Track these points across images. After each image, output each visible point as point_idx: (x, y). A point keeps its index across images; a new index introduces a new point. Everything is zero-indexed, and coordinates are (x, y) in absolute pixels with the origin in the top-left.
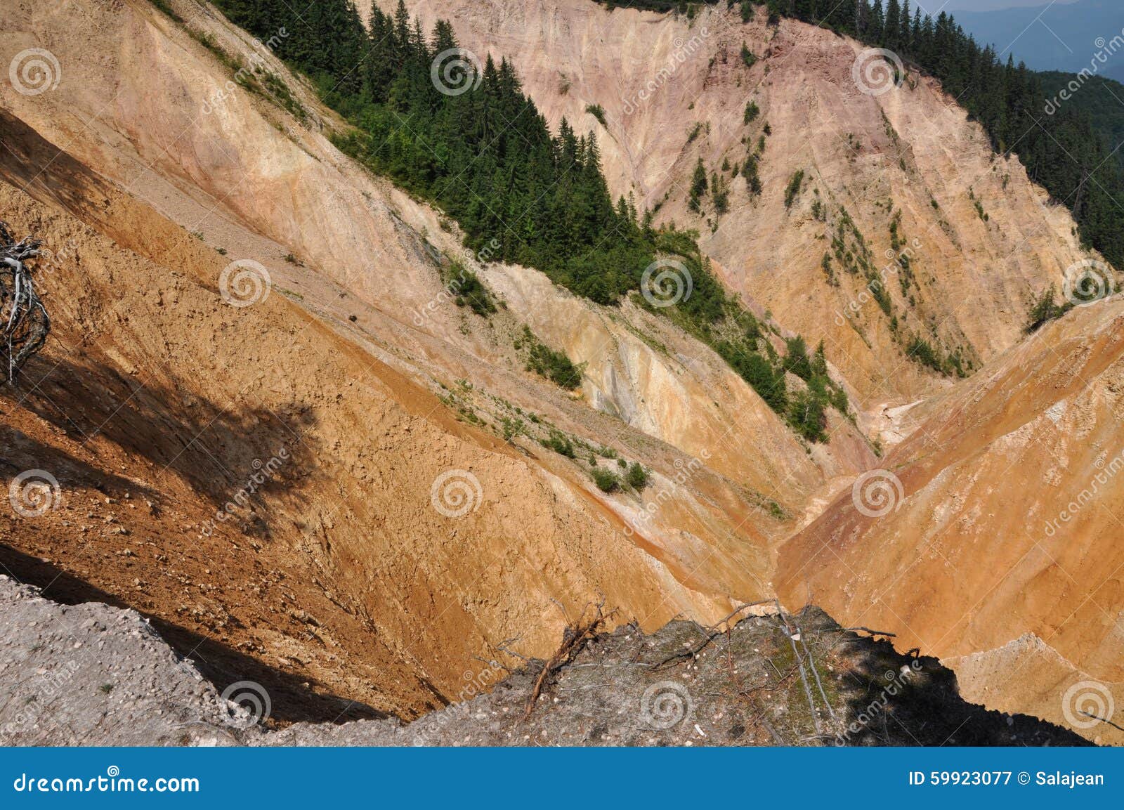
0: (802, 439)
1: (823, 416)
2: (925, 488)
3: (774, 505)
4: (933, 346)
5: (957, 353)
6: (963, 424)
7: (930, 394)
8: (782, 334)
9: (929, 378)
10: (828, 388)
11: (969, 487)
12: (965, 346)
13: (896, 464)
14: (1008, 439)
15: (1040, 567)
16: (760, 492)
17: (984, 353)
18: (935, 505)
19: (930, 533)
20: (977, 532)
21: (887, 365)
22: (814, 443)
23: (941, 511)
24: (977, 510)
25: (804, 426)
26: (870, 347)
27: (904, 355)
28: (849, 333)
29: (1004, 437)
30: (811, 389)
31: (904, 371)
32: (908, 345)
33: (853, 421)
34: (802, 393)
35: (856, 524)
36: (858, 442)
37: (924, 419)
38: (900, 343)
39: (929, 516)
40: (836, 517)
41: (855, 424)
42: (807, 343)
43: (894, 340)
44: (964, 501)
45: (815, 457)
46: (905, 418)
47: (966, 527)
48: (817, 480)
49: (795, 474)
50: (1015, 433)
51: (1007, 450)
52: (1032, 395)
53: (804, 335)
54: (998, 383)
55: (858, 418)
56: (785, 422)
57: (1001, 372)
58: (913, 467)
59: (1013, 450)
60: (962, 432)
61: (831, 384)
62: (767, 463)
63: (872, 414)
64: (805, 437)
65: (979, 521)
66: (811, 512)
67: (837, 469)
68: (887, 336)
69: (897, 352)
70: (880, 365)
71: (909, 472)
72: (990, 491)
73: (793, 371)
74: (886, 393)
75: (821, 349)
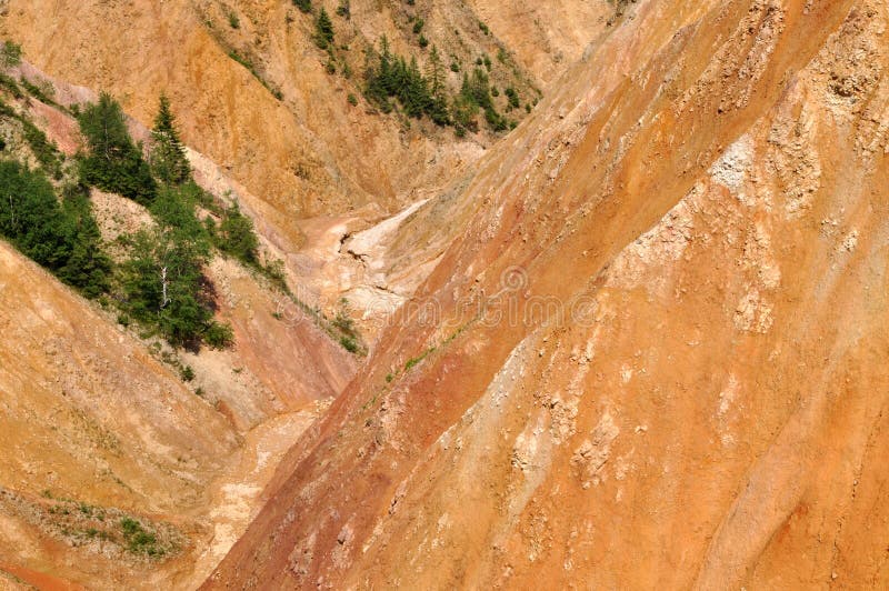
0: (166, 348)
1: (205, 283)
2: (484, 400)
3: (130, 527)
4: (423, 67)
5: (479, 74)
6: (532, 236)
7: (436, 182)
8: (58, 98)
9: (428, 144)
10: (203, 214)
11: (580, 376)
12: (493, 56)
13: (401, 360)
14: (642, 249)
15: (772, 522)
16: (89, 502)
17: (537, 64)
18: (514, 434)
19: (516, 503)
20: (620, 475)
21: (327, 133)
22: (196, 351)
23: (530, 445)
24: (608, 424)
25: (165, 314)
26: (279, 96)
27: (362, 104)
28: (221, 70)
29: (633, 247)
30: (162, 223)
31: (368, 140)
32: (366, 76)
33: (277, 280)
34: (142, 236)
35: (343, 522)
36: (300, 330)
37: (438, 243)
38: (347, 73)
39: (506, 461)
40: (291, 517)
41: (284, 287)
42: (125, 111)
43: (331, 70)
44: (575, 411)
45: (205, 385)
46: (395, 247)
47: (592, 469)
48: (223, 441)
49: (164, 436)
50: (654, 231)
51: (645, 275)
52: (672, 138)
53: (116, 93)
54: (592, 126)
55: (288, 272)
56: (114, 317)
57: (589, 100)
58: (446, 358)
59: (658, 271)
60: (535, 253)
61: (207, 200)
62: (93, 426)
63: (317, 253)
64: (172, 343)
65: (617, 448)
66: (224, 520)
67: (264, 405)
68: (314, 62)
69: (343, 96)
70: (309, 135)
71: (439, 371)
72: (628, 375)
73: (109, 187)
74: (337, 198)
75: (165, 122)
